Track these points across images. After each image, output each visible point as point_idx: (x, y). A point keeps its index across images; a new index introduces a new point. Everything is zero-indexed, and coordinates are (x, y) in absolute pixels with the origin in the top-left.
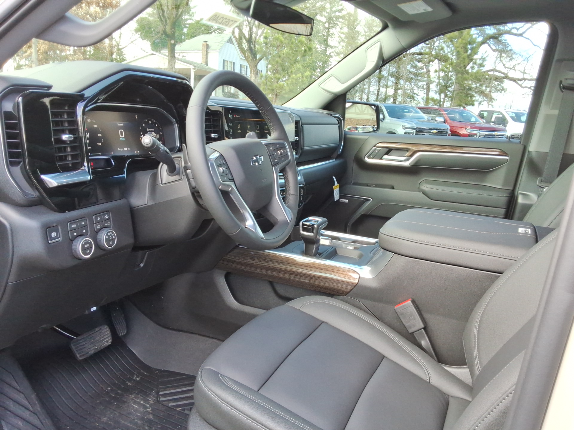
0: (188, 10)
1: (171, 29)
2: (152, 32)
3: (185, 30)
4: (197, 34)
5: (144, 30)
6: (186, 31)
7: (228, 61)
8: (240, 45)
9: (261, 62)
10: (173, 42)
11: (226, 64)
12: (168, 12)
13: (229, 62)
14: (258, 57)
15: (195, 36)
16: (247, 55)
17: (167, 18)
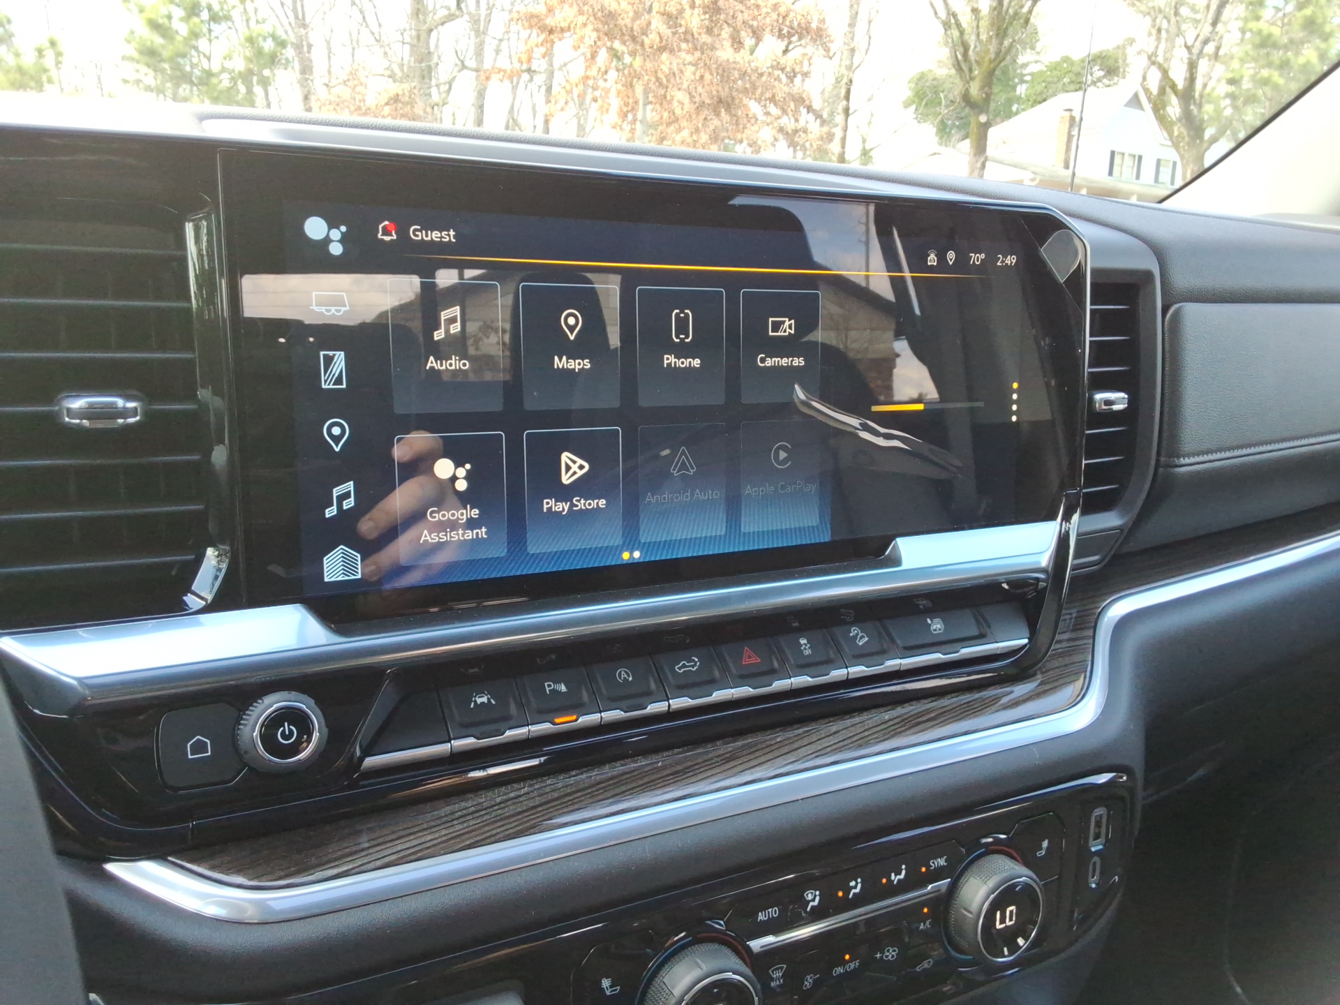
0: (1031, 41)
1: (982, 88)
2: (940, 103)
3: (1021, 90)
4: (1048, 94)
5: (922, 100)
6: (1023, 92)
7: (1123, 154)
8: (1159, 107)
9: (1214, 146)
10: (983, 119)
11: (1117, 160)
12: (977, 50)
13: (1126, 156)
14: (1209, 133)
15: (1045, 100)
16: (1176, 133)
17: (973, 62)
